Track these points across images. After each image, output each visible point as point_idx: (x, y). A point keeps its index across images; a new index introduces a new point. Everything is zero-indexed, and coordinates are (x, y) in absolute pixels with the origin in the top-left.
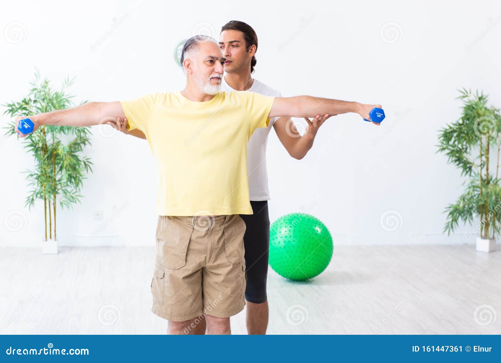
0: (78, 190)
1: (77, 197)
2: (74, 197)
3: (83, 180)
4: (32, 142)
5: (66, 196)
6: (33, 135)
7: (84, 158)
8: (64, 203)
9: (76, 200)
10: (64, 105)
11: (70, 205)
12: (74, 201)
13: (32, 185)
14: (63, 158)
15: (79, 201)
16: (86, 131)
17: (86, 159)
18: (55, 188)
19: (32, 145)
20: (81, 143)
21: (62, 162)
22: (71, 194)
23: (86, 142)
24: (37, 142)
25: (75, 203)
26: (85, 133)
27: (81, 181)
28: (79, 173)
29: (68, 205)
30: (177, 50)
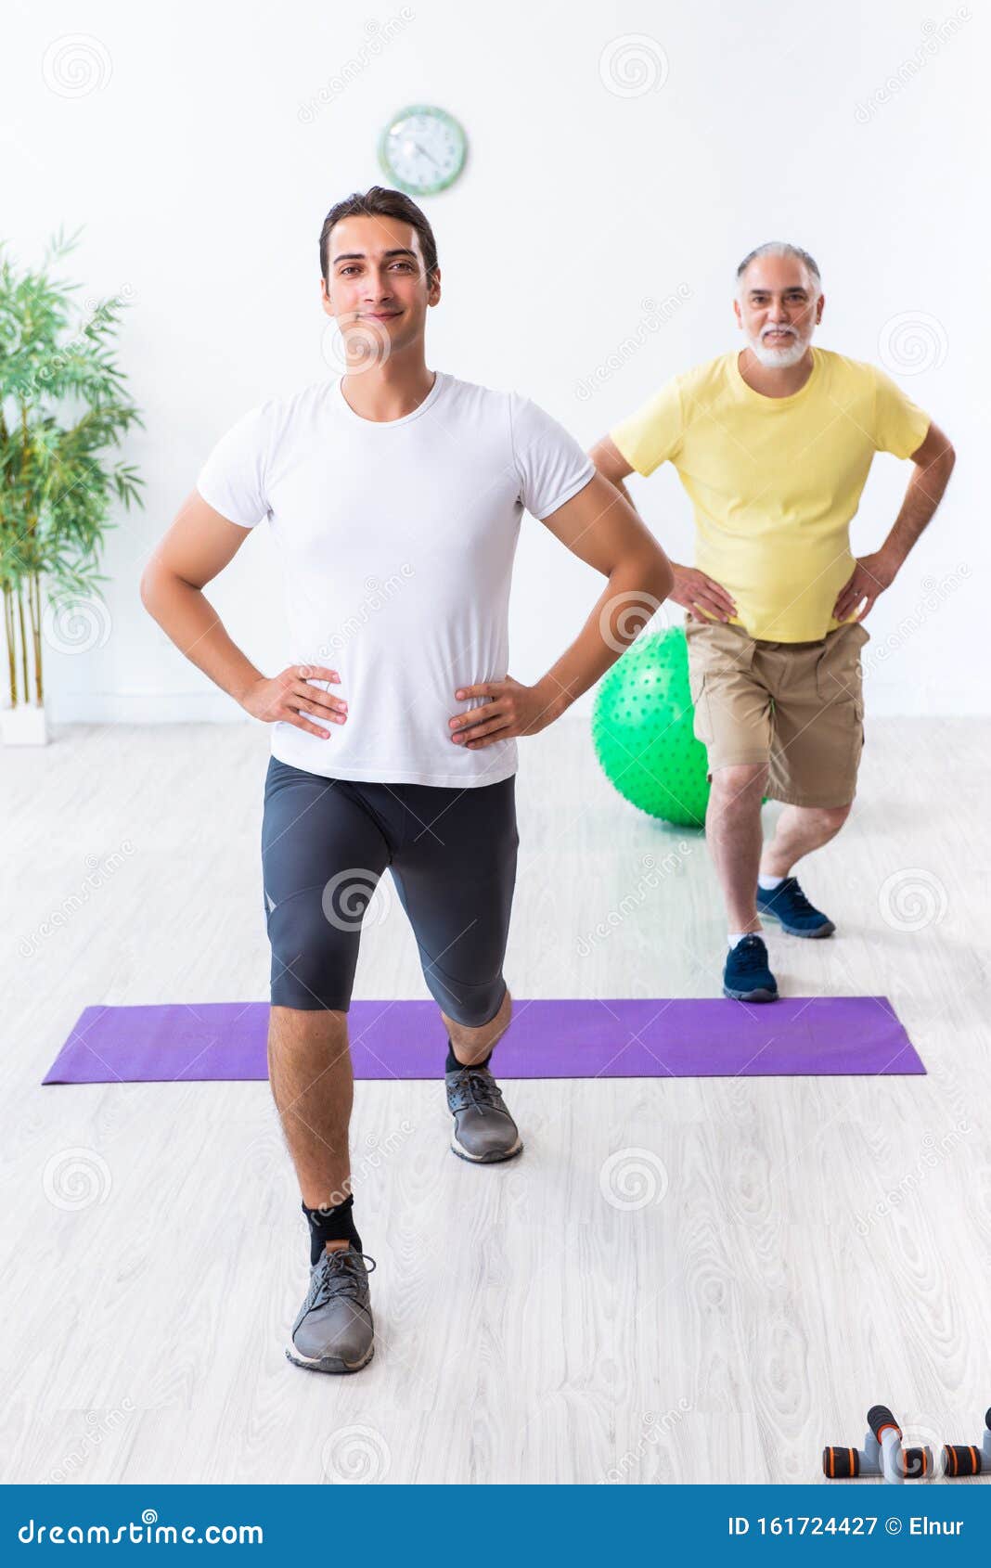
0: (92, 560)
1: (91, 580)
2: (85, 579)
5: (61, 576)
9: (92, 590)
10: (49, 314)
12: (86, 592)
14: (43, 468)
15: (100, 593)
17: (125, 470)
18: (34, 556)
20: (114, 422)
22: (76, 571)
23: (131, 421)
26: (111, 394)
27: (99, 534)
30: (386, 135)
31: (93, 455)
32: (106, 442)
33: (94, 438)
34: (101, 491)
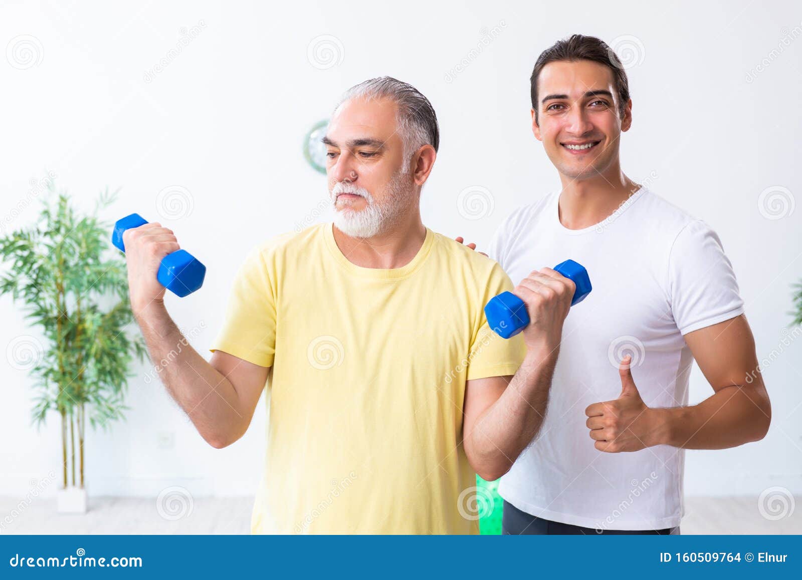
0: (120, 396)
1: (120, 410)
2: (114, 409)
3: (129, 380)
4: (39, 309)
5: (100, 407)
6: (40, 295)
7: (137, 336)
8: (98, 421)
9: (118, 415)
10: (97, 241)
11: (107, 424)
12: (115, 417)
13: (39, 387)
14: (90, 338)
15: (123, 416)
19: (38, 314)
21: (88, 346)
22: (109, 403)
24: (48, 307)
25: (116, 421)
27: (124, 380)
28: (121, 365)
29: (103, 423)
30: (308, 138)
31: (122, 329)
32: (129, 321)
33: (122, 318)
34: (126, 353)
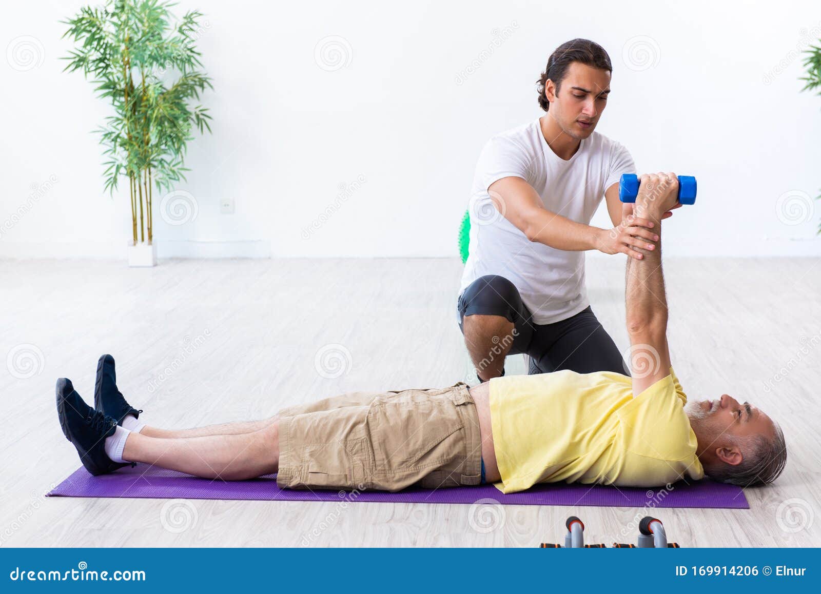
0: (180, 159)
1: (180, 171)
2: (176, 170)
4: (107, 81)
5: (163, 169)
6: (109, 70)
7: (197, 108)
8: (163, 183)
9: (180, 176)
11: (170, 186)
12: (177, 178)
13: (109, 153)
14: (152, 105)
15: (184, 178)
16: (193, 60)
17: (201, 111)
18: (146, 157)
19: (106, 86)
20: (196, 85)
22: (171, 165)
23: (205, 84)
24: (116, 80)
25: (178, 182)
26: (192, 64)
27: (184, 143)
28: (181, 131)
29: (167, 184)
31: (184, 102)
32: (191, 95)
33: (184, 93)
34: (186, 121)
